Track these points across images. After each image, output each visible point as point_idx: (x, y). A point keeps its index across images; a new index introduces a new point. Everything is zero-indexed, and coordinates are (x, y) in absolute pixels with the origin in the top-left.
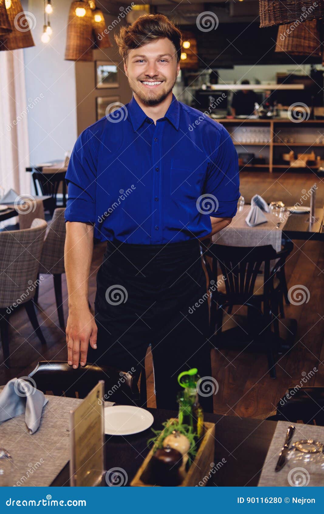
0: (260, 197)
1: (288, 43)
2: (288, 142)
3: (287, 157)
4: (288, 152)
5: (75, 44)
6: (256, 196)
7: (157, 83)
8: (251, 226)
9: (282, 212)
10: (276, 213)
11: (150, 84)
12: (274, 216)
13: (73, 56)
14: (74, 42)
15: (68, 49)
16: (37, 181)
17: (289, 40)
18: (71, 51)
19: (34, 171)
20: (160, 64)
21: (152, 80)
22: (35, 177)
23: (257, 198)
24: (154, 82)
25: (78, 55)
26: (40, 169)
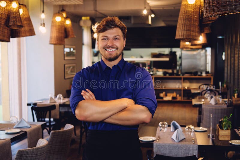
0: (175, 122)
1: (184, 34)
2: (162, 87)
3: (162, 95)
4: (162, 93)
5: (55, 36)
6: (173, 121)
7: (114, 50)
8: (177, 142)
9: (193, 132)
10: (189, 133)
11: (110, 50)
12: (188, 135)
13: (54, 42)
14: (55, 34)
15: (51, 38)
16: (34, 111)
17: (184, 32)
18: (53, 39)
19: (32, 105)
20: (115, 40)
21: (111, 48)
22: (33, 109)
23: (174, 123)
24: (112, 49)
25: (57, 41)
26: (35, 104)
